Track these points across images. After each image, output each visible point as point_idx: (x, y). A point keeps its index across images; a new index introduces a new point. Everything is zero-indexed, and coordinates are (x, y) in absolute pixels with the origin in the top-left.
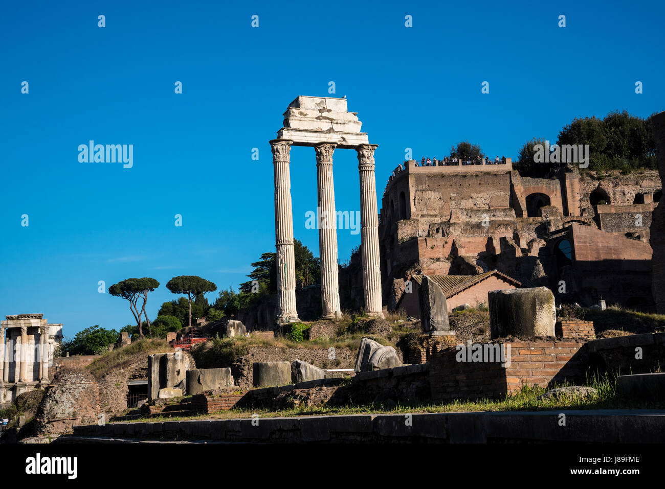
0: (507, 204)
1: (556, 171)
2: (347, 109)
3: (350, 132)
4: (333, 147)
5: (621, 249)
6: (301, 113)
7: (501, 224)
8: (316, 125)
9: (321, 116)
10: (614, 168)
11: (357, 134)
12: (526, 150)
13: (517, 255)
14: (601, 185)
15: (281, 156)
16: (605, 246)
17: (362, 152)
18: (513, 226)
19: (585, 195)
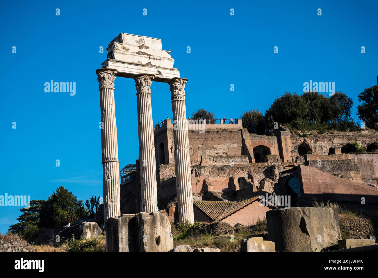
0: (240, 153)
1: (270, 131)
2: (161, 48)
3: (165, 67)
4: (151, 79)
5: (334, 185)
6: (124, 48)
7: (239, 168)
8: (137, 59)
9: (141, 52)
10: (312, 129)
11: (171, 69)
12: (246, 116)
13: (254, 191)
14: (306, 141)
15: (107, 83)
16: (323, 183)
17: (175, 85)
18: (247, 169)
19: (295, 148)
